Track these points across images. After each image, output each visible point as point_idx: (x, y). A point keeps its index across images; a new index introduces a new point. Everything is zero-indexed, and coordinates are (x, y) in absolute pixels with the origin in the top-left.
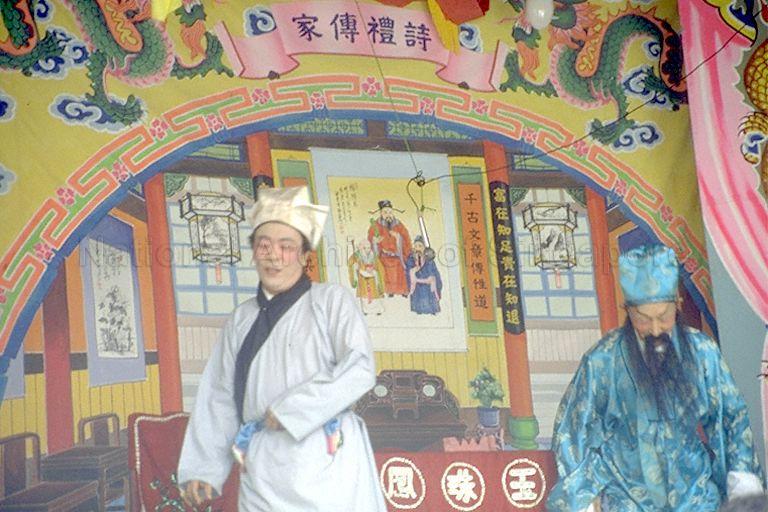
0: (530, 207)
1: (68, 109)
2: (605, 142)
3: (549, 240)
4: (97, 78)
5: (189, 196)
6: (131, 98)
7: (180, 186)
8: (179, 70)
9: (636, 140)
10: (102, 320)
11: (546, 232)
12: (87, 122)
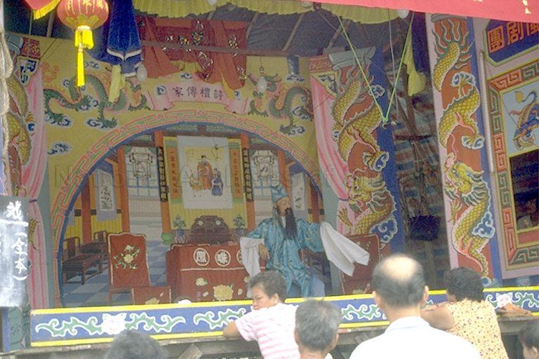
0: (257, 157)
1: (91, 123)
2: (284, 133)
3: (264, 169)
4: (101, 112)
5: (133, 154)
6: (113, 119)
7: (130, 150)
8: (131, 108)
9: (297, 133)
10: (102, 198)
11: (262, 166)
12: (98, 127)
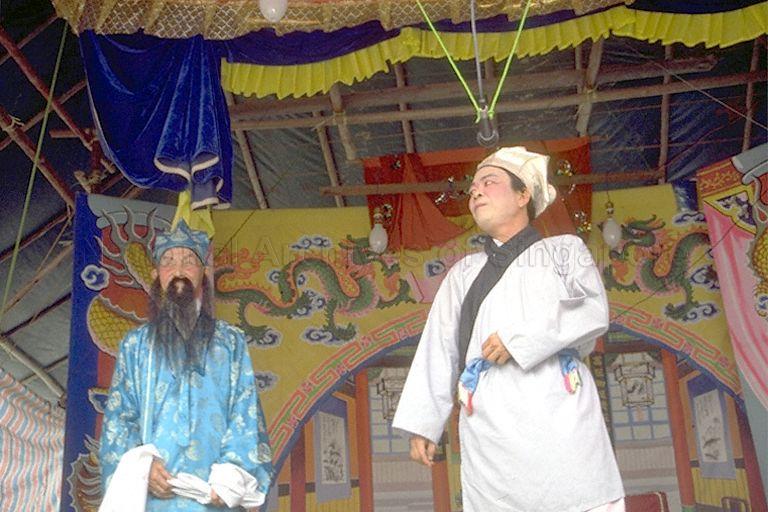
0: (620, 366)
1: (312, 336)
2: (675, 318)
3: (634, 388)
4: (330, 317)
5: (383, 380)
6: (350, 325)
7: (379, 374)
8: (382, 304)
9: (700, 315)
10: (325, 461)
11: (630, 384)
12: (323, 342)
